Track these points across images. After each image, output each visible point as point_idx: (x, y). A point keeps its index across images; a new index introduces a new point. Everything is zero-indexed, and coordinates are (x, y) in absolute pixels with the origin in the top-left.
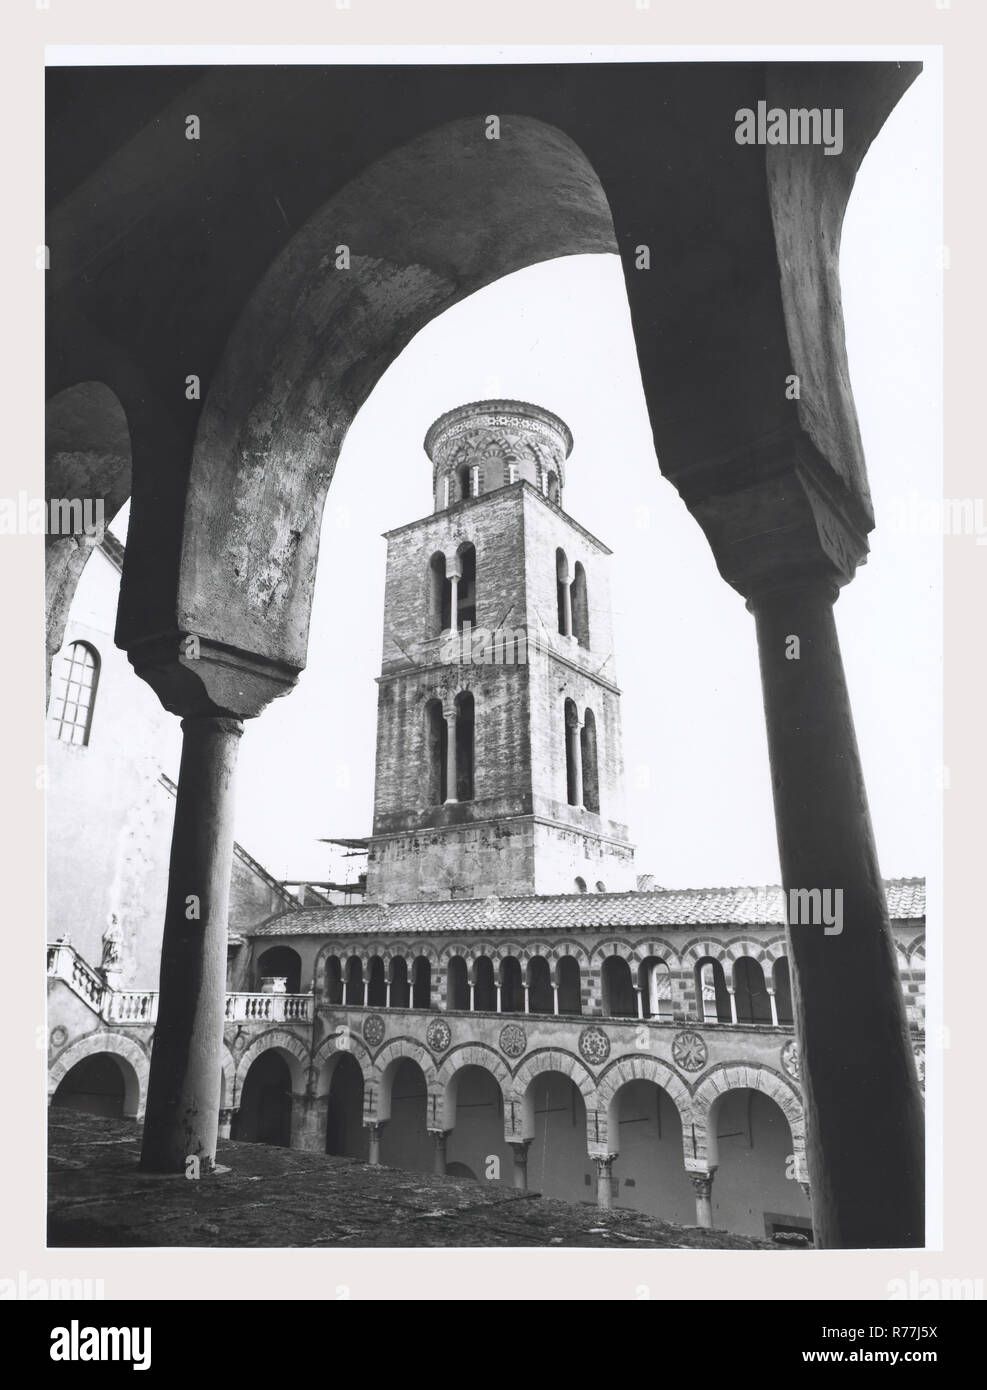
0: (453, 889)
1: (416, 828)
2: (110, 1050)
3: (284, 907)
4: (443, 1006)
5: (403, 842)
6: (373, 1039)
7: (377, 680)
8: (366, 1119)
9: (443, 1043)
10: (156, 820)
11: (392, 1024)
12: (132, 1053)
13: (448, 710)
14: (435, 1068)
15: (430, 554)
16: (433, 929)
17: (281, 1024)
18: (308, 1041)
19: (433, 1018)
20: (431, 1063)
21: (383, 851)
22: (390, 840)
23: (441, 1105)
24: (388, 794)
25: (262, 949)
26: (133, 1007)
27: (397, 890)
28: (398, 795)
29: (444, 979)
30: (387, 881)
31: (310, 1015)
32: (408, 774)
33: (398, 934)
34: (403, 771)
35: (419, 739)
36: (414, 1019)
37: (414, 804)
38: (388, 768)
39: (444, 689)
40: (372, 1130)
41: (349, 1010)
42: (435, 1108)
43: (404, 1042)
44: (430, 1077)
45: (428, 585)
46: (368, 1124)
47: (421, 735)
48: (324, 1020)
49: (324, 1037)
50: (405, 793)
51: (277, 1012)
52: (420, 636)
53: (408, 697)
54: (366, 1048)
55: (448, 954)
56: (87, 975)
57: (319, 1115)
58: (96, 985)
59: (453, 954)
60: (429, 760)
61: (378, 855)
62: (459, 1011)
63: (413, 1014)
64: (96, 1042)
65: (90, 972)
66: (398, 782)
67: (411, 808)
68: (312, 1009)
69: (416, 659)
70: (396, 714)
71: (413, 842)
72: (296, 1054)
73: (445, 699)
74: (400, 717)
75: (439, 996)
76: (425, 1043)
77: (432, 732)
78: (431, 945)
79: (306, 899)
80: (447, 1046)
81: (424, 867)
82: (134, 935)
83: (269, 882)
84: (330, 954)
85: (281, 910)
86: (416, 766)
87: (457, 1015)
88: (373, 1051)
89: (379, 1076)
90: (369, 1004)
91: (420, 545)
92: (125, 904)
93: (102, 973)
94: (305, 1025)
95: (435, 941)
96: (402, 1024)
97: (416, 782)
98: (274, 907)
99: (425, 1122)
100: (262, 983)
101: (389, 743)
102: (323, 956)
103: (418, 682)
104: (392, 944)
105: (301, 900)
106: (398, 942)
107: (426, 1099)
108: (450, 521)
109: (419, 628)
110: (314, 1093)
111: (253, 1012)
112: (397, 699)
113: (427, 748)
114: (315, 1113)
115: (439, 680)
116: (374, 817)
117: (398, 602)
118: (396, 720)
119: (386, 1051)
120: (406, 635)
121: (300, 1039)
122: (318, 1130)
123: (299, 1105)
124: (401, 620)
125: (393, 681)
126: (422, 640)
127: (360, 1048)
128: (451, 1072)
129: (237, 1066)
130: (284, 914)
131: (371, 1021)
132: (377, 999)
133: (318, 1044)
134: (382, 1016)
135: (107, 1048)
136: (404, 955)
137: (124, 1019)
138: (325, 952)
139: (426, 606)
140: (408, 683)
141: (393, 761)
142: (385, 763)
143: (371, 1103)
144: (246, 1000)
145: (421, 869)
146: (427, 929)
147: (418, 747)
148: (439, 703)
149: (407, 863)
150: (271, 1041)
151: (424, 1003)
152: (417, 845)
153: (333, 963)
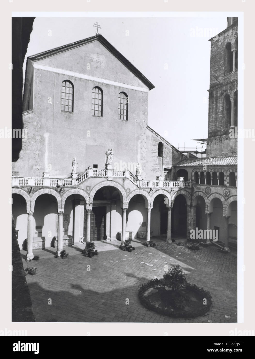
0: (232, 153)
1: (221, 135)
2: (140, 194)
3: (183, 158)
4: (228, 185)
5: (217, 139)
6: (208, 193)
7: (208, 91)
8: (206, 212)
9: (228, 195)
10: (147, 138)
11: (213, 190)
12: (145, 194)
13: (232, 97)
14: (225, 201)
15: (226, 44)
16: (225, 164)
17: (183, 188)
18: (190, 192)
19: (225, 188)
20: (224, 200)
21: (211, 142)
22: (213, 139)
23: (227, 210)
24: (212, 126)
25: (177, 170)
26: (145, 184)
27: (215, 153)
28: (215, 126)
29: (228, 178)
30: (212, 151)
31: (191, 186)
32: (219, 119)
33: (214, 166)
34: (217, 118)
35: (222, 108)
36: (219, 188)
37: (221, 128)
38: (212, 118)
39: (230, 91)
40: (208, 214)
41: (201, 185)
42: (225, 211)
43: (216, 194)
44: (224, 203)
45: (225, 55)
46: (207, 213)
47: (222, 107)
48: (194, 188)
49: (195, 192)
50: (218, 125)
51: (182, 185)
52: (222, 74)
53: (218, 95)
54: (206, 195)
55: (229, 171)
56: (133, 177)
57: (194, 210)
58: (135, 179)
59: (231, 171)
60: (225, 114)
61: (210, 143)
62: (233, 187)
63: (219, 187)
64: (137, 192)
65: (134, 176)
66: (215, 122)
67: (220, 129)
68: (191, 185)
69: (221, 82)
70: (215, 101)
71: (220, 139)
72: (187, 195)
73: (231, 94)
74: (216, 102)
75: (227, 183)
76: (223, 195)
77: (226, 105)
78: (225, 169)
79: (190, 156)
80: (229, 196)
81: (224, 146)
82: (144, 167)
83: (178, 152)
84: (195, 171)
85: (182, 159)
86: (221, 116)
87: (232, 188)
88: (208, 196)
89: (209, 202)
90: (206, 184)
91: (222, 41)
92: (141, 159)
93: (136, 176)
94: (189, 189)
95: (225, 168)
96: (216, 189)
97: (221, 121)
98: (180, 159)
99: (222, 214)
100: (177, 178)
101: (212, 110)
102: (194, 172)
103: (222, 89)
104: (213, 168)
105: (188, 157)
106: (214, 168)
107: (223, 209)
108: (233, 30)
109: (222, 71)
110: (193, 205)
111: (175, 186)
112: (215, 96)
113: (225, 110)
114: (193, 209)
115: (228, 87)
116: (208, 133)
117: (215, 63)
118: (215, 102)
119: (211, 196)
120: (217, 74)
121: (188, 192)
122: (194, 213)
123: (189, 207)
124: (216, 69)
125: (213, 90)
126: (223, 75)
127: (204, 195)
128: (230, 202)
129: (172, 198)
130: (183, 160)
131: (207, 188)
132: (209, 183)
133: (193, 193)
134: (210, 187)
135: (140, 193)
136: (216, 171)
137: (143, 187)
138: (194, 171)
139: (224, 63)
140: (218, 90)
141: (214, 115)
142: (211, 116)
143: (207, 208)
144: (173, 182)
145: (223, 147)
146: (223, 164)
147: (222, 110)
148: (229, 96)
149: (218, 145)
150: (180, 192)
151: (222, 184)
152: (221, 140)
153: (196, 173)
